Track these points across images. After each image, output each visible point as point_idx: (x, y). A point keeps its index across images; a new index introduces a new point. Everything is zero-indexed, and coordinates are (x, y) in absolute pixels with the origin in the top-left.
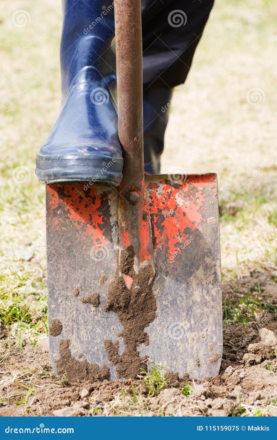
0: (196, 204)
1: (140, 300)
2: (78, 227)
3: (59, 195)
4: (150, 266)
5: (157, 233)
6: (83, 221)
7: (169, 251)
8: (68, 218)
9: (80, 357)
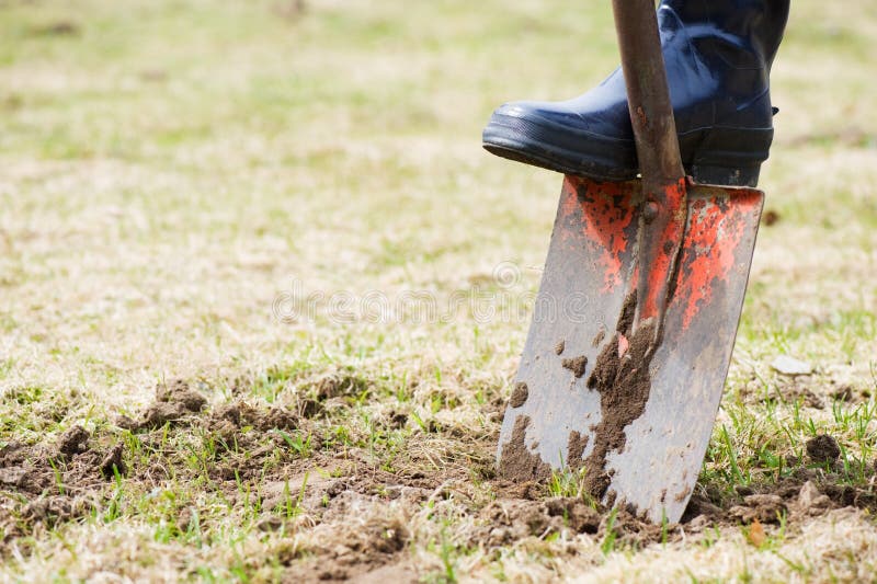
0: (734, 239)
1: (629, 378)
2: (592, 250)
3: (579, 195)
4: (653, 328)
5: (680, 277)
6: (600, 243)
7: (687, 310)
8: (581, 233)
9: (533, 448)
